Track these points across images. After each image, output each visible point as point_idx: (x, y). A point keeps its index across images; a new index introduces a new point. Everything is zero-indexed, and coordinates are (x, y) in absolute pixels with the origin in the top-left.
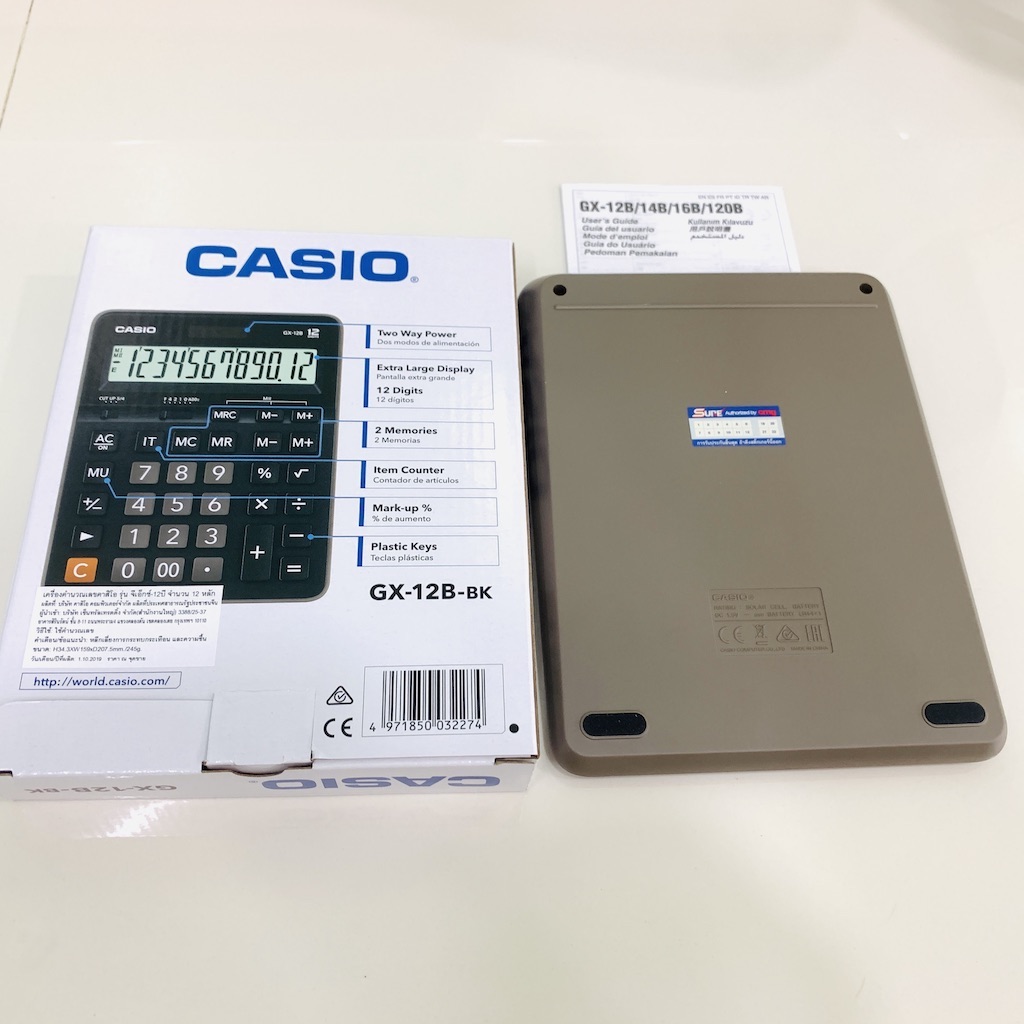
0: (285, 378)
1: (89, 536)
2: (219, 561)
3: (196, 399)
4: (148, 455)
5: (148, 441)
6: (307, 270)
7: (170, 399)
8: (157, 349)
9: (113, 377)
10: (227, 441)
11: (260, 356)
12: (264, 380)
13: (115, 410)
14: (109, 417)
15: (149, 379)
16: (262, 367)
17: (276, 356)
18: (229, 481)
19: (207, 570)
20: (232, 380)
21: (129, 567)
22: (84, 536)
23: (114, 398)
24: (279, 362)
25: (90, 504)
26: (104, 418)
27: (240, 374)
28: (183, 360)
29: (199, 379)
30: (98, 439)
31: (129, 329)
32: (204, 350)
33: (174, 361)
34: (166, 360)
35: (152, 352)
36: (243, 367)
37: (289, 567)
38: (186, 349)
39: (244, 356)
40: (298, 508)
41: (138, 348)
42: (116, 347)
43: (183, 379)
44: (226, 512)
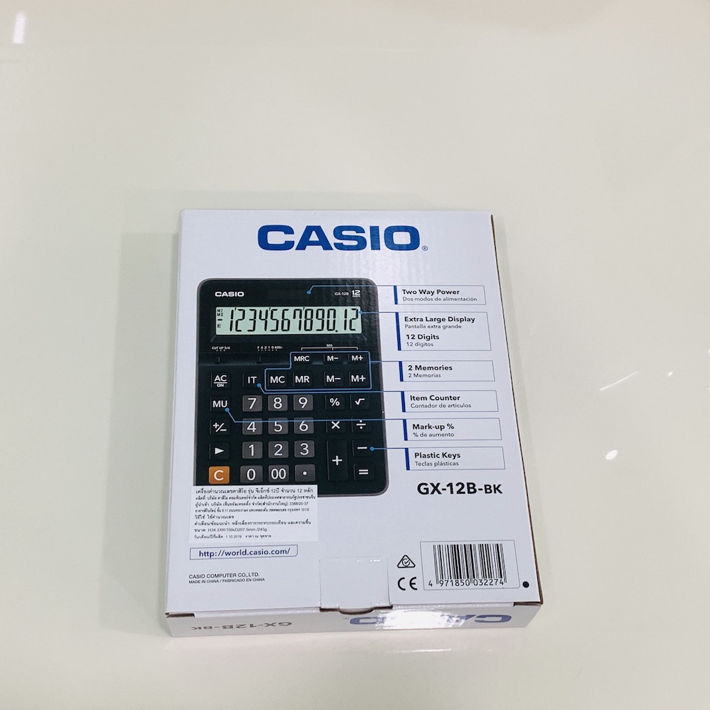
0: (340, 330)
1: (220, 451)
2: (312, 467)
3: (280, 347)
4: (253, 391)
5: (251, 380)
6: (346, 243)
7: (262, 348)
8: (247, 309)
9: (219, 332)
10: (306, 379)
11: (320, 312)
12: (325, 332)
13: (225, 356)
14: (221, 362)
15: (245, 332)
16: (323, 321)
17: (332, 312)
18: (311, 408)
19: (305, 473)
20: (303, 332)
21: (251, 472)
22: (218, 451)
23: (222, 348)
24: (334, 317)
25: (218, 427)
26: (218, 363)
27: (308, 327)
28: (266, 317)
29: (280, 332)
30: (216, 379)
31: (225, 294)
32: (280, 309)
33: (260, 318)
34: (255, 317)
35: (244, 311)
36: (310, 321)
37: (360, 470)
38: (268, 308)
39: (309, 313)
40: (361, 428)
41: (233, 308)
42: (217, 308)
43: (268, 332)
44: (312, 432)
